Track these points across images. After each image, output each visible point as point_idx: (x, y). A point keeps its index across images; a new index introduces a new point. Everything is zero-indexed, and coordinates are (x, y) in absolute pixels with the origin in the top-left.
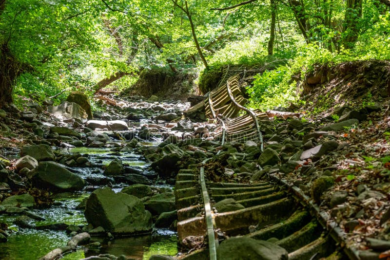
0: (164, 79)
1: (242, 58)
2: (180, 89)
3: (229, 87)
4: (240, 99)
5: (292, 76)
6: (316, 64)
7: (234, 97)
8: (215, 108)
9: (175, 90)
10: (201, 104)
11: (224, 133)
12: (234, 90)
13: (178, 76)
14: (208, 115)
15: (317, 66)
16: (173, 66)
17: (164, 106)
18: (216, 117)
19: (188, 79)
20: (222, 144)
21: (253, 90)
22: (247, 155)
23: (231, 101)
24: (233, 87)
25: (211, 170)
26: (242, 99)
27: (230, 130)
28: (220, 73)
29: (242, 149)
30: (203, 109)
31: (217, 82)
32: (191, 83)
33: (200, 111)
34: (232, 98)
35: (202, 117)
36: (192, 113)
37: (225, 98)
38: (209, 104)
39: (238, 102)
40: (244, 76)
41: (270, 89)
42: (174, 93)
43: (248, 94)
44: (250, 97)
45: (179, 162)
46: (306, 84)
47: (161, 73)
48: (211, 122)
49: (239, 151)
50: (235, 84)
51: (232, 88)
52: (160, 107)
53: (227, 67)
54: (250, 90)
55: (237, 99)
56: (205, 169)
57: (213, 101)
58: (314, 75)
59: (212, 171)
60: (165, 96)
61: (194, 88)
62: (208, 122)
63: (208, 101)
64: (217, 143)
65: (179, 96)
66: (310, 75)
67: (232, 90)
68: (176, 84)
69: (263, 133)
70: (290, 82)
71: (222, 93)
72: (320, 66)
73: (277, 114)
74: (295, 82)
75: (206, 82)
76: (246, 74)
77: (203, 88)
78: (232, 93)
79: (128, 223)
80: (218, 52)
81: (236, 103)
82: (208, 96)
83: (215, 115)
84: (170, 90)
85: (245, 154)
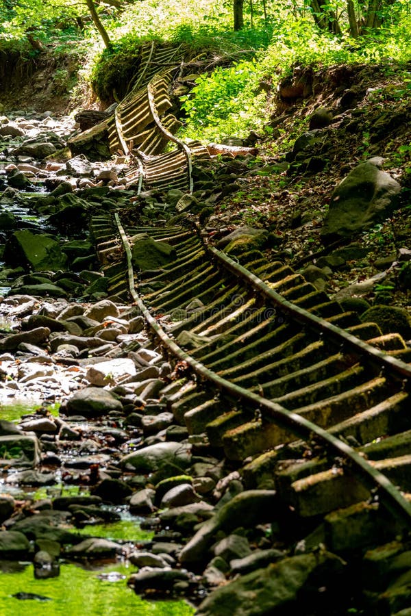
0: (14, 64)
1: (179, 29)
2: (50, 86)
3: (151, 97)
4: (169, 121)
5: (260, 81)
6: (297, 64)
7: (160, 118)
8: (126, 135)
9: (40, 90)
10: (99, 127)
11: (141, 179)
12: (160, 104)
13: (45, 58)
14: (115, 149)
15: (298, 68)
16: (35, 39)
17: (19, 126)
18: (129, 154)
19: (66, 65)
20: (138, 194)
21: (193, 104)
22: (168, 205)
23: (154, 123)
24: (159, 97)
25: (126, 215)
26: (173, 121)
27: (149, 175)
28: (135, 58)
29: (163, 200)
30: (105, 137)
31: (130, 76)
32: (73, 75)
33: (98, 139)
34: (157, 119)
35: (102, 151)
36: (83, 143)
37: (145, 117)
38: (115, 128)
39: (167, 126)
40: (180, 74)
41: (223, 103)
42: (37, 96)
43: (184, 111)
44: (189, 116)
45: (84, 215)
46: (278, 98)
47: (6, 50)
48: (120, 161)
49: (160, 201)
50: (164, 92)
51: (157, 99)
52: (12, 128)
53: (150, 47)
54: (189, 105)
55: (165, 122)
56: (119, 215)
57: (123, 122)
58: (292, 83)
59: (127, 217)
60: (18, 103)
61: (81, 86)
62: (116, 161)
63: (114, 121)
64: (131, 192)
65: (48, 103)
66: (285, 83)
67: (156, 103)
68: (41, 76)
69: (196, 179)
70: (256, 93)
71: (139, 107)
72: (302, 68)
73: (224, 149)
74: (263, 94)
75: (106, 78)
76: (184, 70)
77: (101, 89)
78: (157, 109)
79: (47, 264)
80: (132, 7)
81: (163, 129)
82: (113, 111)
83: (127, 150)
84: (27, 90)
85: (166, 205)
